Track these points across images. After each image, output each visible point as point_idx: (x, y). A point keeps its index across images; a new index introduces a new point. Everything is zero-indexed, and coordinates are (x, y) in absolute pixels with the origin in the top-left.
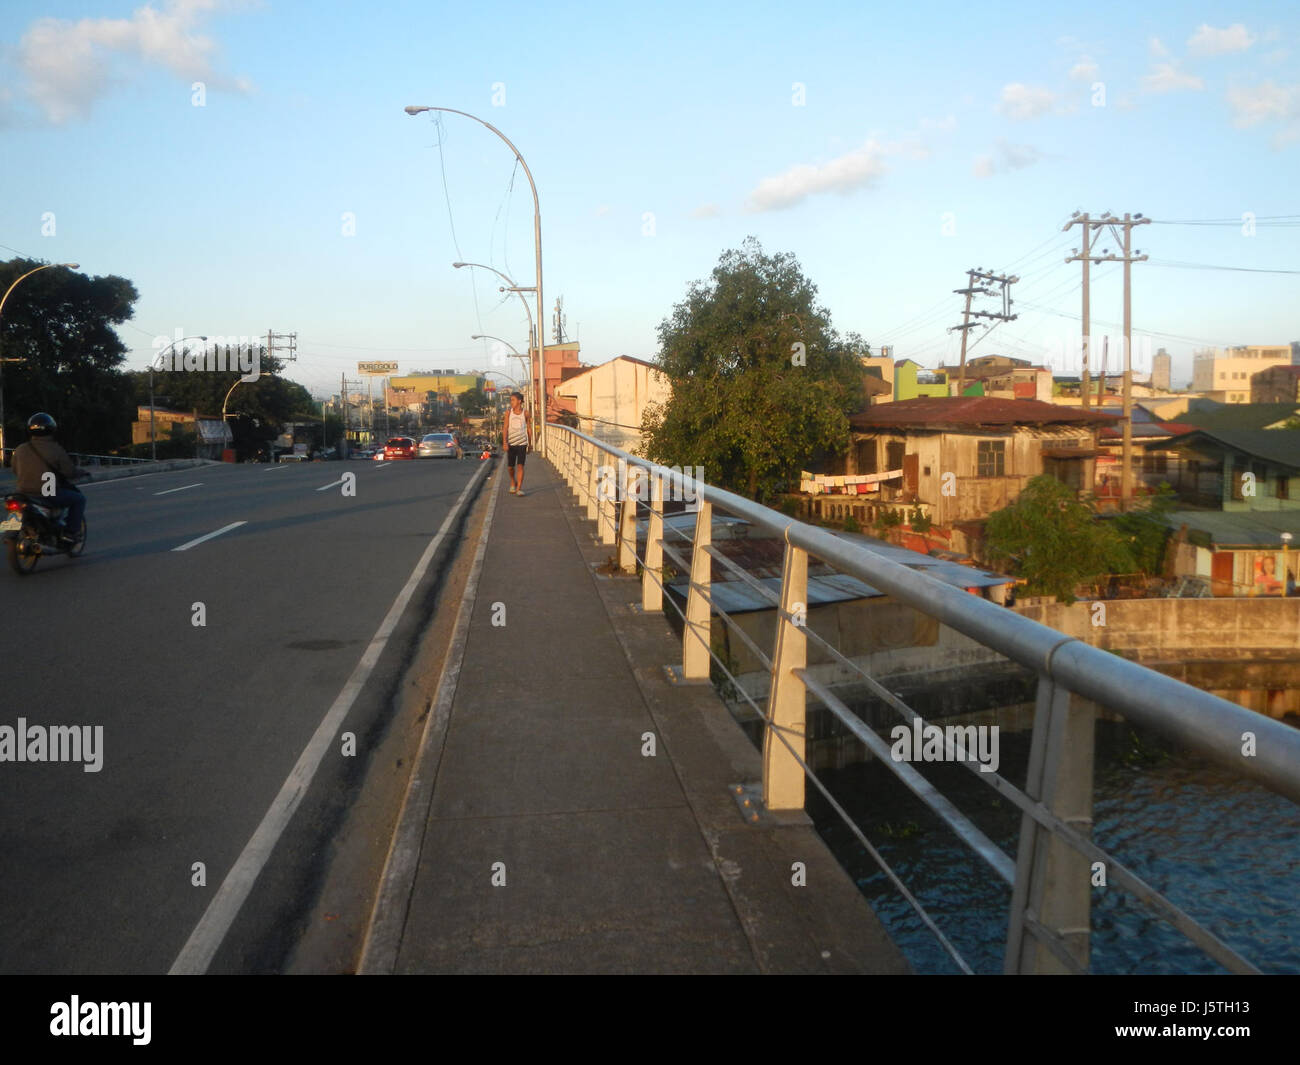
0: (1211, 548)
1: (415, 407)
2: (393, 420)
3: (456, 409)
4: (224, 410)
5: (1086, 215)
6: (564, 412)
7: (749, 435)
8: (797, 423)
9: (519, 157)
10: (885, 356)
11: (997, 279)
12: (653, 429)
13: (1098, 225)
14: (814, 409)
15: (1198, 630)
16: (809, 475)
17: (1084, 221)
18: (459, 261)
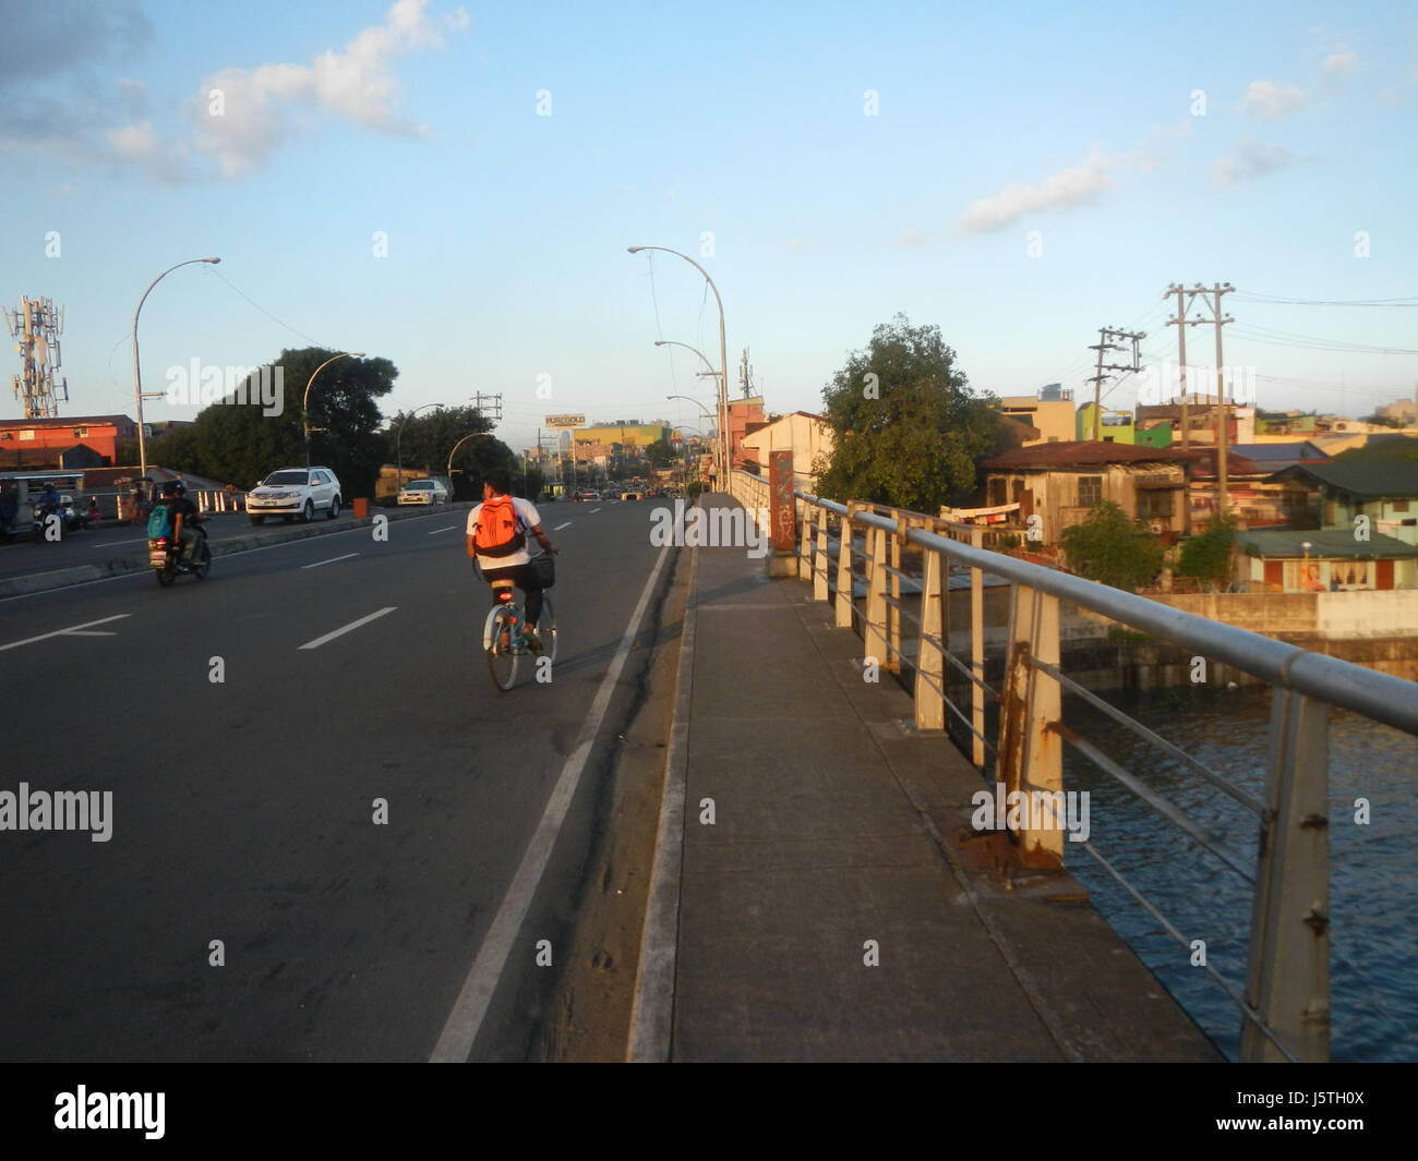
0: (1259, 557)
1: (600, 460)
2: (580, 474)
3: (643, 461)
4: (449, 467)
5: (1181, 286)
6: (747, 461)
7: (891, 476)
8: (931, 465)
9: (708, 280)
10: (1067, 400)
11: (1127, 335)
12: (820, 474)
13: (1192, 294)
14: (945, 455)
15: (1235, 618)
16: (947, 508)
17: (1180, 291)
18: (659, 340)
